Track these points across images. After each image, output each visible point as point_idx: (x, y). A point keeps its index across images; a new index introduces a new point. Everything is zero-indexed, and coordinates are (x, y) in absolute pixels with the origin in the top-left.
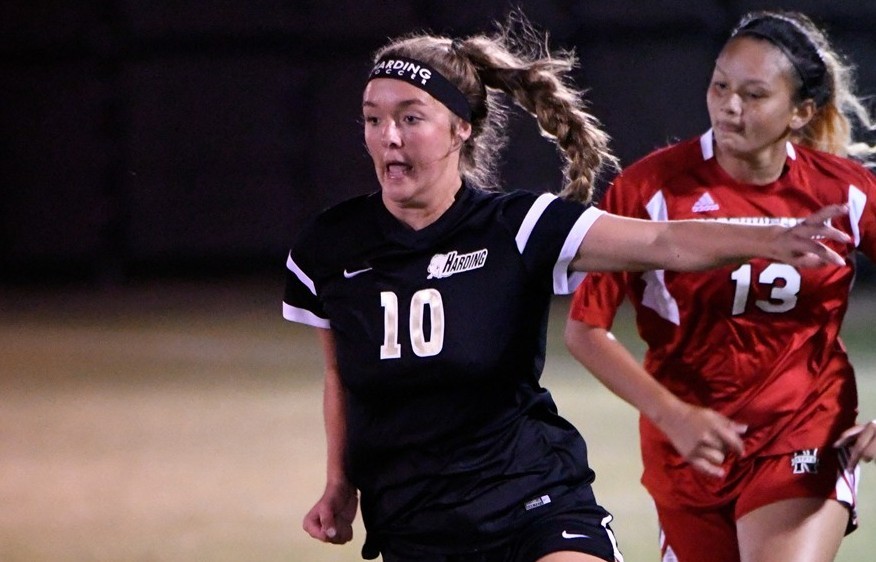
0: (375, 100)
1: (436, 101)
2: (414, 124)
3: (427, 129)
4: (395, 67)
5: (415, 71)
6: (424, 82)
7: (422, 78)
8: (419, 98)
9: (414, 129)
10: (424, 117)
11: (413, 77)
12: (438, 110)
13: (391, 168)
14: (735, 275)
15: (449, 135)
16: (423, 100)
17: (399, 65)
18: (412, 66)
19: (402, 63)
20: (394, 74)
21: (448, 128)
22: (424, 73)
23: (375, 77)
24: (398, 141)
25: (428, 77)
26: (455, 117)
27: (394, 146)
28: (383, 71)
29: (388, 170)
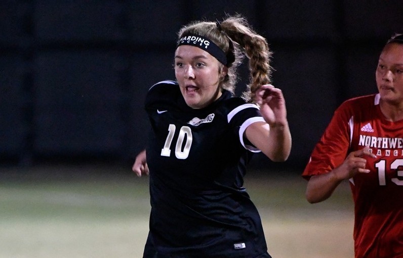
0: (181, 55)
1: (212, 56)
2: (201, 68)
3: (207, 71)
4: (192, 40)
5: (202, 42)
6: (206, 47)
7: (205, 45)
8: (203, 55)
9: (201, 70)
10: (206, 64)
11: (201, 44)
12: (213, 61)
13: (189, 88)
14: (377, 165)
15: (217, 73)
16: (205, 56)
17: (194, 38)
18: (200, 39)
19: (195, 38)
20: (191, 43)
21: (217, 70)
22: (206, 43)
23: (181, 44)
24: (193, 76)
25: (208, 45)
26: (221, 64)
27: (191, 78)
28: (186, 41)
29: (187, 89)
